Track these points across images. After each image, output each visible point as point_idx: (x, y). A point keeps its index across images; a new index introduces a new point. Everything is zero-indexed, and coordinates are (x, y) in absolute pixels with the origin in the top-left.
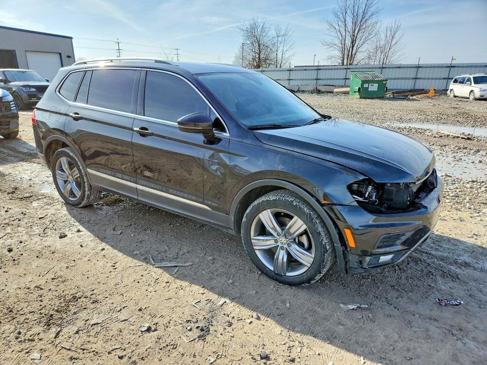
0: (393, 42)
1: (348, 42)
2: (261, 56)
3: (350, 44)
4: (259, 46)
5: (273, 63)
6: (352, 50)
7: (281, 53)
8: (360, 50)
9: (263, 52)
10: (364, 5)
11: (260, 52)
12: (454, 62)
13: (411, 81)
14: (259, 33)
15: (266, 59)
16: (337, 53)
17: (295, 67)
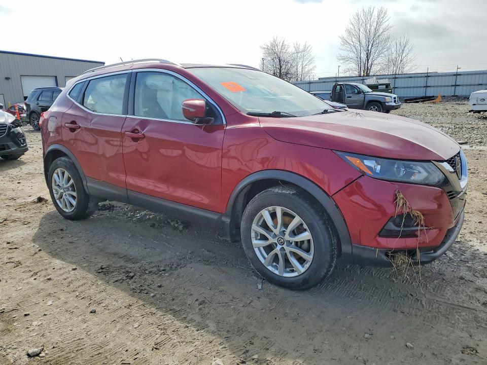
0: (404, 55)
1: (364, 56)
2: (282, 71)
3: (365, 57)
4: (280, 62)
5: (294, 77)
6: (368, 63)
7: (301, 67)
8: (375, 62)
9: (283, 67)
10: (375, 23)
11: (281, 67)
12: (459, 71)
13: (422, 89)
14: (280, 50)
15: (287, 73)
16: (353, 66)
17: (319, 79)
